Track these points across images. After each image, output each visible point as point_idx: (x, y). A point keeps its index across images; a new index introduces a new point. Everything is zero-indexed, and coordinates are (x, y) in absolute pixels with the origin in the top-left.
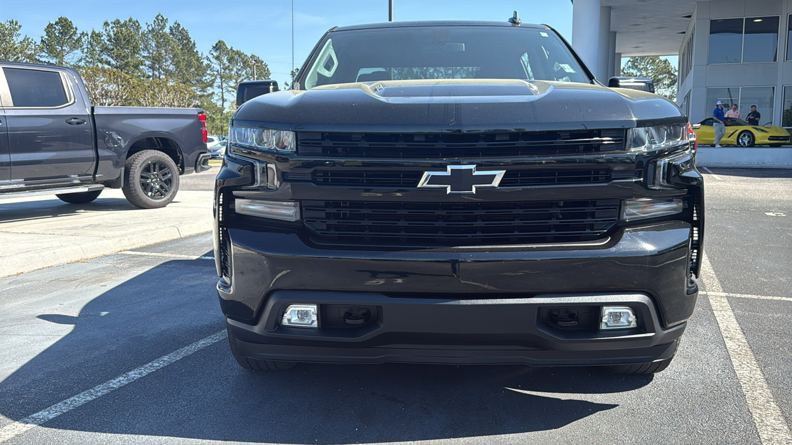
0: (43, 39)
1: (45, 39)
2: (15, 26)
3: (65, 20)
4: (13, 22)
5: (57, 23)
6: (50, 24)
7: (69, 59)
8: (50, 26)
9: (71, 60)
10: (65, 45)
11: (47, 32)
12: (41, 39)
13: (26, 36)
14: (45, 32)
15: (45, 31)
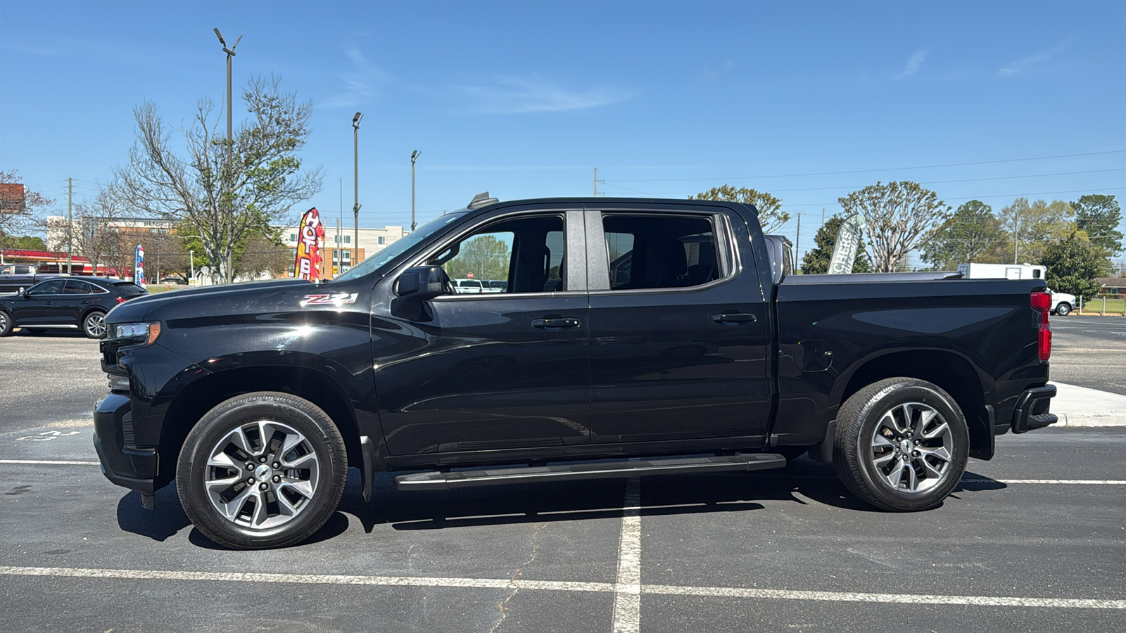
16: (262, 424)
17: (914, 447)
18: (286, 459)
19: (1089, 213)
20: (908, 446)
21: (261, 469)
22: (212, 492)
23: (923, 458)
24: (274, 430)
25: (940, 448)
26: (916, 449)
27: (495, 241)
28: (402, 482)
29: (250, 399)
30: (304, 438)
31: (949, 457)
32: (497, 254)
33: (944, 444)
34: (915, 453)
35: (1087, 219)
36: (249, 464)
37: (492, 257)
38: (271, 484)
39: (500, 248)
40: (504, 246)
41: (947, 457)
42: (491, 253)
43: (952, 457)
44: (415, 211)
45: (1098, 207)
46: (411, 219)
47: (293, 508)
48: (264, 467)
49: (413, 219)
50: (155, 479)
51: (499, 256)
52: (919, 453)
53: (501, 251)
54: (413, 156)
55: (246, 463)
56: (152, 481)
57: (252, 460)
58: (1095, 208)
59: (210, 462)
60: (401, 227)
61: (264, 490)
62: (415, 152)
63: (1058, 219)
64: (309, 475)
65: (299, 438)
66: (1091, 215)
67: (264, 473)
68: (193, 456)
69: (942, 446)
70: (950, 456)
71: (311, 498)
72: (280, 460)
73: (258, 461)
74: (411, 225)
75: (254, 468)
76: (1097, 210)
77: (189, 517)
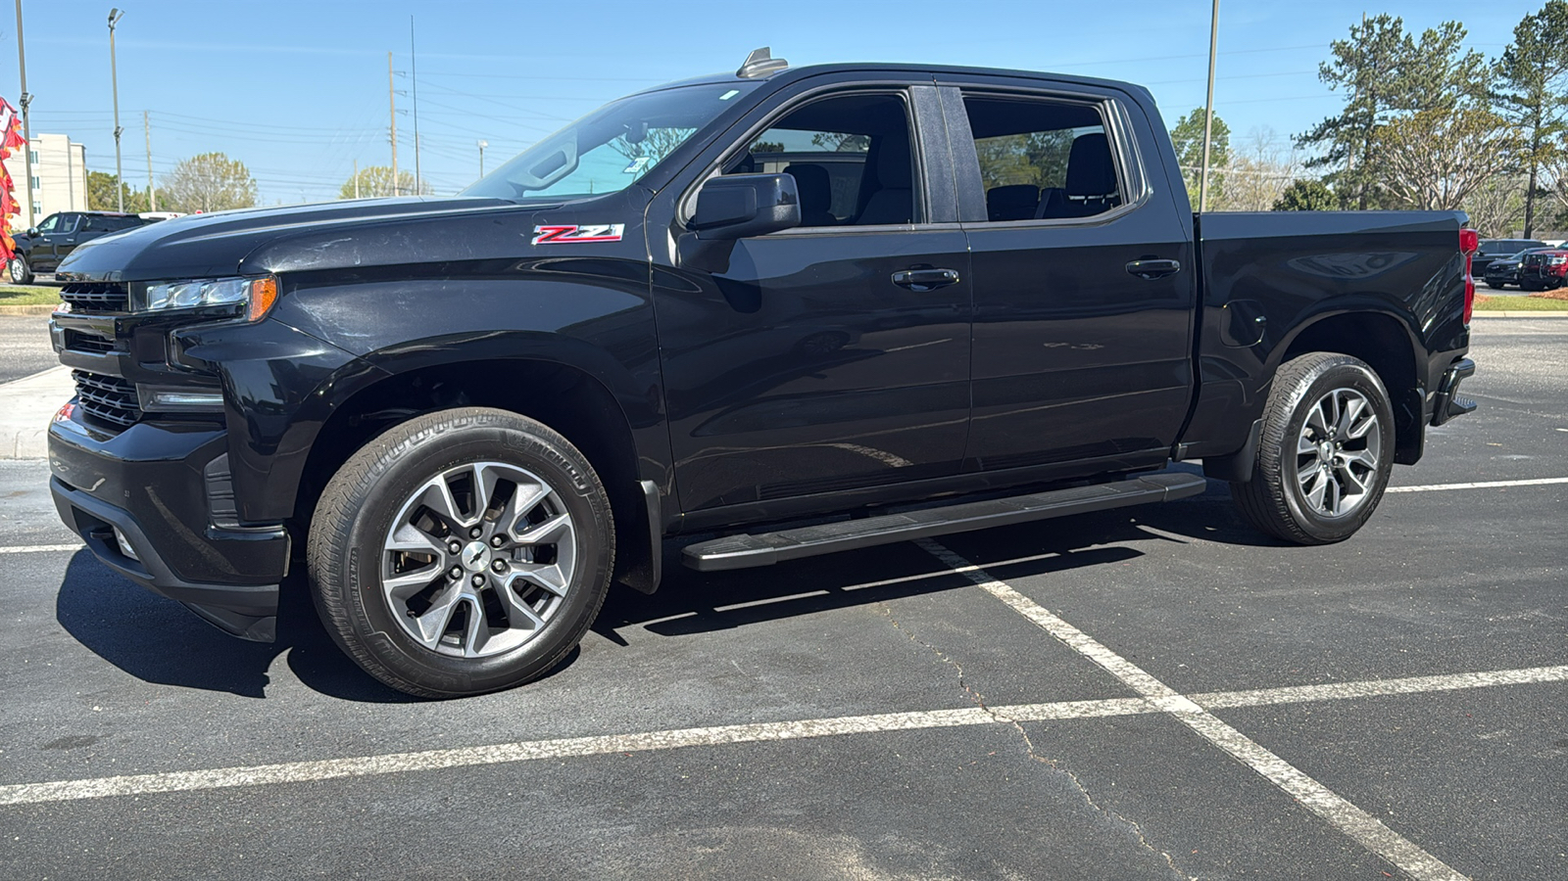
0: (1510, 50)
1: (1513, 50)
2: (1453, 32)
3: (1559, 7)
4: (1452, 26)
5: (1541, 15)
6: (1527, 17)
7: (1555, 85)
8: (1528, 22)
9: (1558, 88)
10: (1549, 59)
11: (1518, 36)
12: (1505, 51)
13: (1472, 50)
14: (1515, 36)
15: (1515, 33)
16: (479, 467)
17: (1334, 453)
18: (519, 530)
19: (1040, 144)
20: (1328, 451)
21: (471, 552)
22: (395, 598)
23: (1347, 466)
24: (497, 477)
25: (1363, 451)
26: (1337, 454)
27: (226, 161)
28: (705, 557)
29: (456, 422)
30: (550, 489)
31: (1374, 465)
32: (231, 181)
33: (1368, 445)
34: (1335, 460)
35: (1037, 152)
36: (452, 542)
37: (222, 186)
38: (490, 576)
39: (236, 173)
40: (243, 169)
41: (1373, 462)
42: (222, 181)
43: (1379, 464)
44: (119, 109)
45: (1050, 137)
46: (114, 123)
47: (533, 612)
48: (473, 547)
49: (117, 123)
50: (283, 583)
51: (234, 186)
52: (1340, 460)
53: (237, 176)
54: (111, 18)
55: (447, 541)
56: (275, 588)
57: (456, 534)
58: (1046, 138)
59: (390, 544)
60: (66, 136)
61: (479, 586)
62: (114, 11)
63: (1008, 152)
64: (555, 554)
65: (541, 489)
66: (1042, 147)
67: (477, 557)
68: (355, 532)
69: (1364, 449)
70: (1376, 462)
71: (564, 596)
72: (510, 532)
73: (468, 535)
74: (114, 130)
75: (461, 547)
76: (1049, 141)
77: (352, 648)
